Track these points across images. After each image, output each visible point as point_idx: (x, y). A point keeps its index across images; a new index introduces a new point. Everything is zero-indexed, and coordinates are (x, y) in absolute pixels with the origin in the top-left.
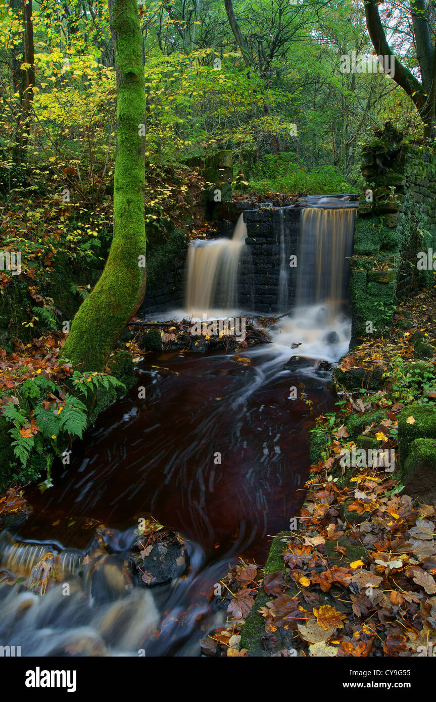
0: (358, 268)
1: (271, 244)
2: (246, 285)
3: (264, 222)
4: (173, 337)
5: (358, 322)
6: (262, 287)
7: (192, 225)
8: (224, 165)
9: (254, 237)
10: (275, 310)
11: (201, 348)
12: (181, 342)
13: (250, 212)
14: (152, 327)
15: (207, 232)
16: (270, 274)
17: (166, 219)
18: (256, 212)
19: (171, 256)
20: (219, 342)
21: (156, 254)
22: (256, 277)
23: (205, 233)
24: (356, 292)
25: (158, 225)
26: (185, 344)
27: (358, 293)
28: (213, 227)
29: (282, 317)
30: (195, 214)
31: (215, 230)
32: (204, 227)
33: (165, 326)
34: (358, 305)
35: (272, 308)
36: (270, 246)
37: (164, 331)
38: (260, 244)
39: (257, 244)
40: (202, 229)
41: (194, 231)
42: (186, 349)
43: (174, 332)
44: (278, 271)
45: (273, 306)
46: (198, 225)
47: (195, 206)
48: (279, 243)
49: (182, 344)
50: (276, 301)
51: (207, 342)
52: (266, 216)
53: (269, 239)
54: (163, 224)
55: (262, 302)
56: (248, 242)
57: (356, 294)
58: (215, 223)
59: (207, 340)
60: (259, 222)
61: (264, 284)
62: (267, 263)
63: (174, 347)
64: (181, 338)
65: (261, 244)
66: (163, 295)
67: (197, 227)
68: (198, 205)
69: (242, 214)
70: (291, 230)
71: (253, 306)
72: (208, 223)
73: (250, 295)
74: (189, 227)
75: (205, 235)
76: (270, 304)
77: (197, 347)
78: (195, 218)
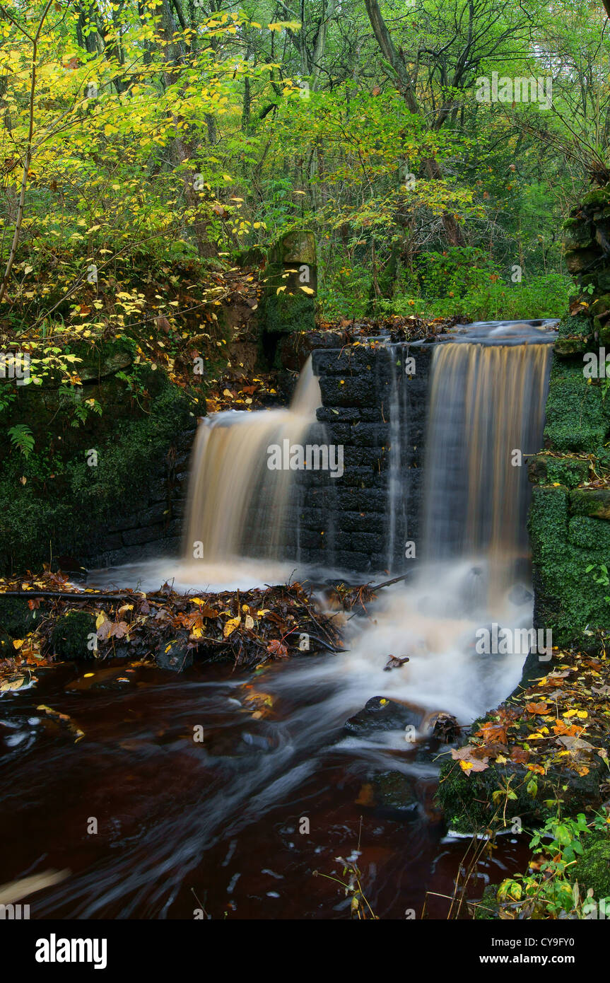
0: (548, 481)
1: (368, 421)
2: (319, 511)
3: (356, 374)
4: (122, 630)
5: (547, 610)
6: (352, 515)
7: (225, 380)
8: (296, 258)
9: (334, 406)
10: (379, 567)
11: (176, 659)
12: (138, 640)
13: (325, 353)
14: (81, 604)
15: (255, 395)
16: (368, 487)
17: (149, 367)
18: (337, 353)
19: (159, 443)
20: (222, 646)
21: (124, 440)
22: (339, 492)
23: (250, 396)
24: (542, 538)
25: (128, 379)
26: (147, 646)
27: (548, 543)
28: (271, 384)
29: (388, 584)
30: (234, 359)
31: (273, 391)
32: (251, 384)
33: (110, 602)
34: (546, 571)
35: (373, 563)
36: (369, 426)
37: (107, 612)
38: (347, 421)
39: (341, 421)
40: (247, 389)
41: (227, 393)
42: (149, 658)
43: (128, 617)
44: (385, 481)
45: (375, 557)
46: (237, 381)
47: (236, 342)
48: (388, 420)
49: (140, 645)
50: (382, 547)
51: (190, 646)
52: (360, 362)
53: (366, 411)
54: (138, 375)
55: (352, 549)
56: (321, 417)
57: (542, 543)
58: (276, 377)
59: (193, 641)
60: (345, 373)
61: (356, 509)
62: (362, 463)
63: (122, 653)
64: (141, 632)
65: (350, 422)
66: (139, 526)
67: (235, 385)
68: (242, 339)
69: (310, 358)
70: (411, 392)
71: (332, 555)
72: (260, 378)
73: (325, 531)
74: (219, 384)
75: (249, 401)
76: (369, 554)
77: (170, 656)
78: (234, 366)
